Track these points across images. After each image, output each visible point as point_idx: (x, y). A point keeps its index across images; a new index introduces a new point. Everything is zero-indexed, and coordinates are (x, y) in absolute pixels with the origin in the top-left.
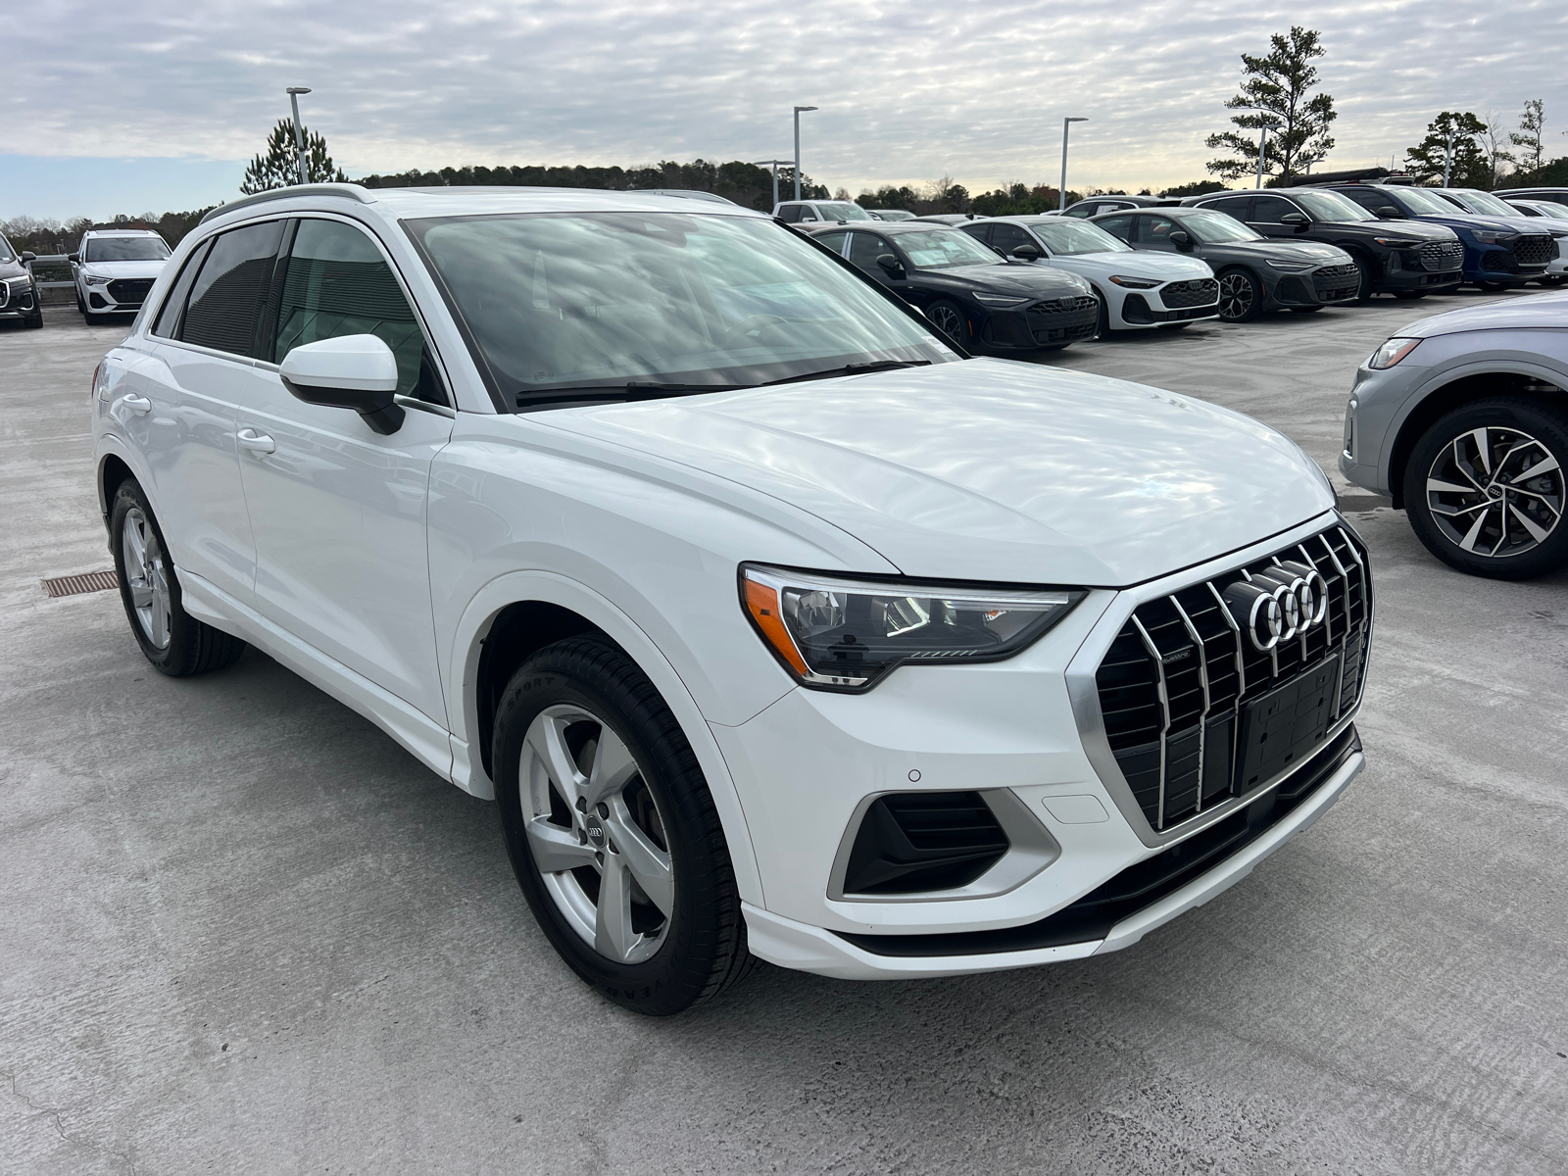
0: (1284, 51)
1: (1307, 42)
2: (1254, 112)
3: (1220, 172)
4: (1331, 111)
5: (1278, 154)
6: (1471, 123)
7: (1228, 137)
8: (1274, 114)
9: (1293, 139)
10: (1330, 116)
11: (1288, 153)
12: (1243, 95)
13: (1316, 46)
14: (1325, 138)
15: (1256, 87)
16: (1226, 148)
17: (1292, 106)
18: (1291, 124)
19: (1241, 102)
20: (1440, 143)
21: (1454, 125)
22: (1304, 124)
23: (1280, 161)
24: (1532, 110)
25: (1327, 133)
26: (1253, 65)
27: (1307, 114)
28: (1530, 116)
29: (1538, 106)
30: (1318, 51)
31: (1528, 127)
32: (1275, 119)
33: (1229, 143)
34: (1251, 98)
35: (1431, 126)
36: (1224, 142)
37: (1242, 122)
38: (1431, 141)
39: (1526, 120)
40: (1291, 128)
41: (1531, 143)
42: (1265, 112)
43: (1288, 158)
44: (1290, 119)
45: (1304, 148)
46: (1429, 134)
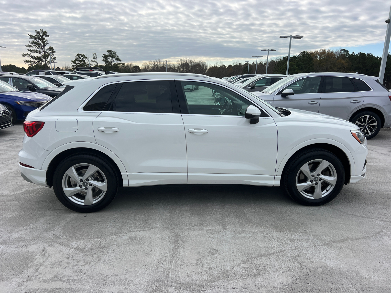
0: (39, 35)
1: (45, 33)
2: (34, 49)
3: (27, 63)
4: (54, 51)
5: (42, 60)
6: (84, 56)
7: (28, 54)
8: (39, 50)
9: (46, 56)
10: (54, 52)
11: (45, 60)
12: (30, 44)
13: (47, 35)
14: (53, 57)
15: (34, 43)
16: (28, 57)
17: (44, 48)
18: (44, 53)
19: (30, 46)
20: (78, 60)
21: (81, 57)
22: (48, 53)
23: (43, 62)
24: (94, 55)
25: (54, 56)
26: (32, 37)
27: (48, 51)
28: (94, 56)
29: (95, 54)
30: (48, 36)
31: (94, 58)
32: (40, 51)
33: (29, 56)
34: (32, 45)
35: (76, 56)
36: (28, 56)
37: (31, 51)
38: (76, 60)
39: (94, 57)
40: (45, 54)
41: (96, 62)
42: (36, 49)
43: (45, 61)
44: (44, 51)
45: (49, 59)
46: (76, 58)
